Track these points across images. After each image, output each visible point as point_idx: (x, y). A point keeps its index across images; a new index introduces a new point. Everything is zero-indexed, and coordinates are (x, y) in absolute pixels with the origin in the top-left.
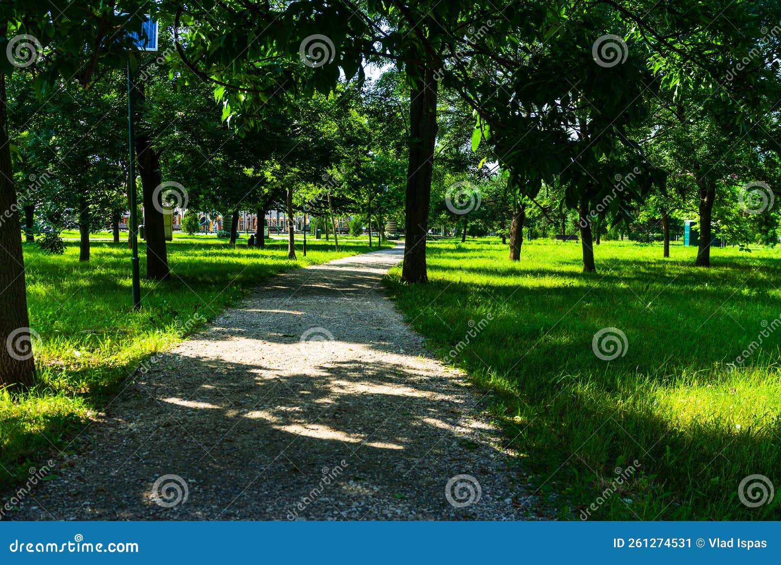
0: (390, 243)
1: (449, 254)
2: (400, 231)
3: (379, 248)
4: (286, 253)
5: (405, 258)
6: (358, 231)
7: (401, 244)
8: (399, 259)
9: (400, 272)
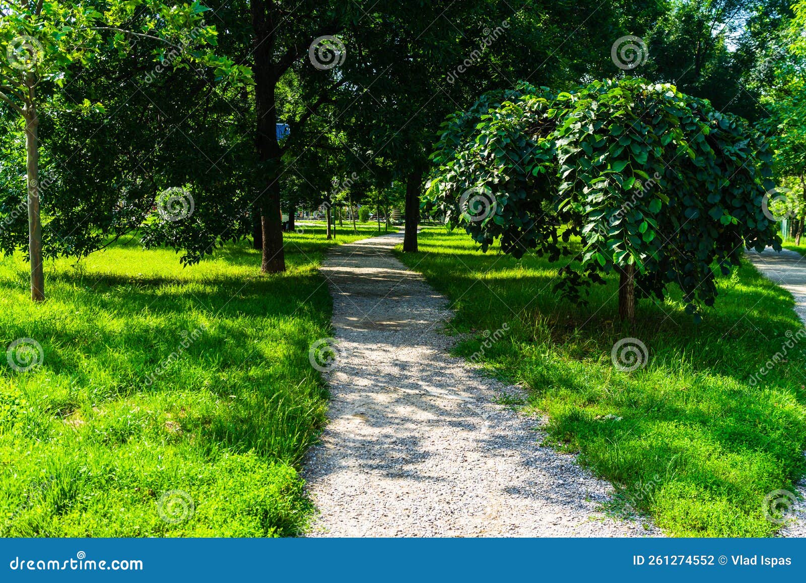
0: (394, 229)
1: (440, 237)
2: (402, 217)
3: (386, 233)
4: (325, 236)
5: (405, 240)
6: (366, 218)
7: (403, 229)
8: (401, 240)
9: (402, 247)
